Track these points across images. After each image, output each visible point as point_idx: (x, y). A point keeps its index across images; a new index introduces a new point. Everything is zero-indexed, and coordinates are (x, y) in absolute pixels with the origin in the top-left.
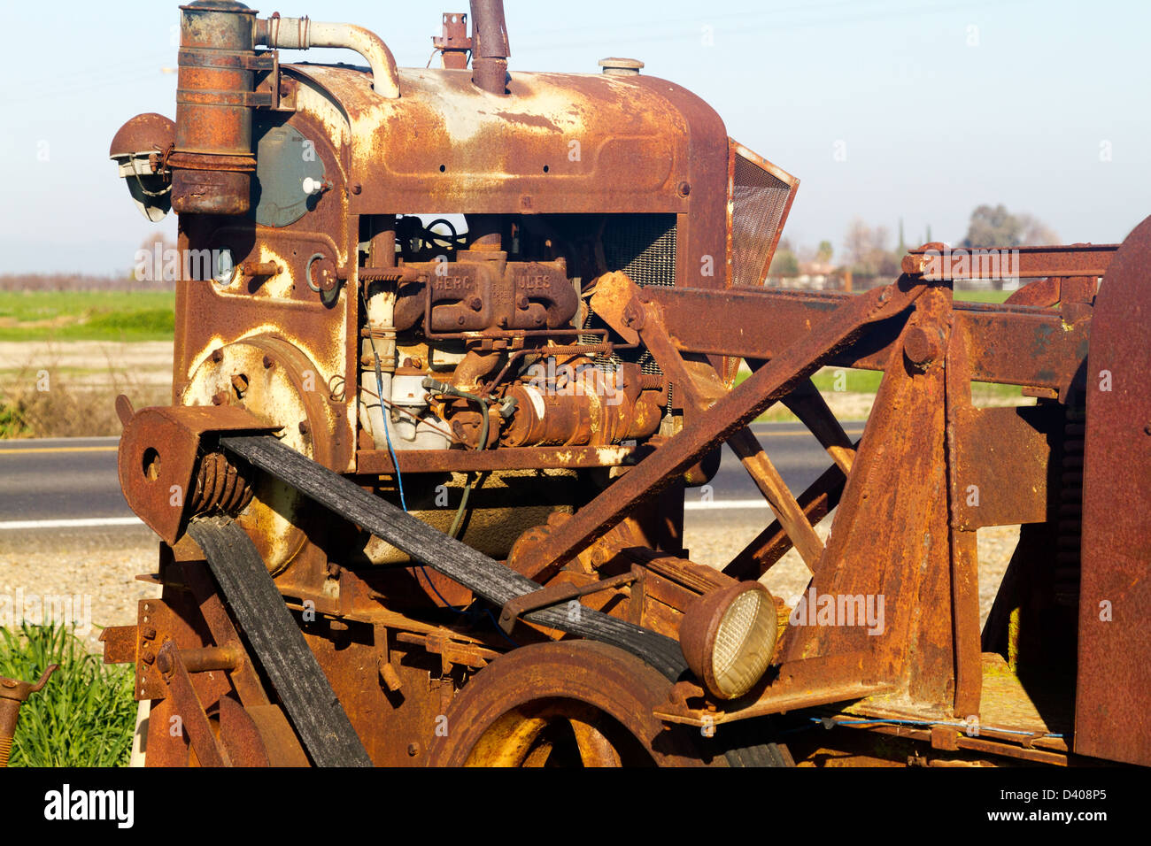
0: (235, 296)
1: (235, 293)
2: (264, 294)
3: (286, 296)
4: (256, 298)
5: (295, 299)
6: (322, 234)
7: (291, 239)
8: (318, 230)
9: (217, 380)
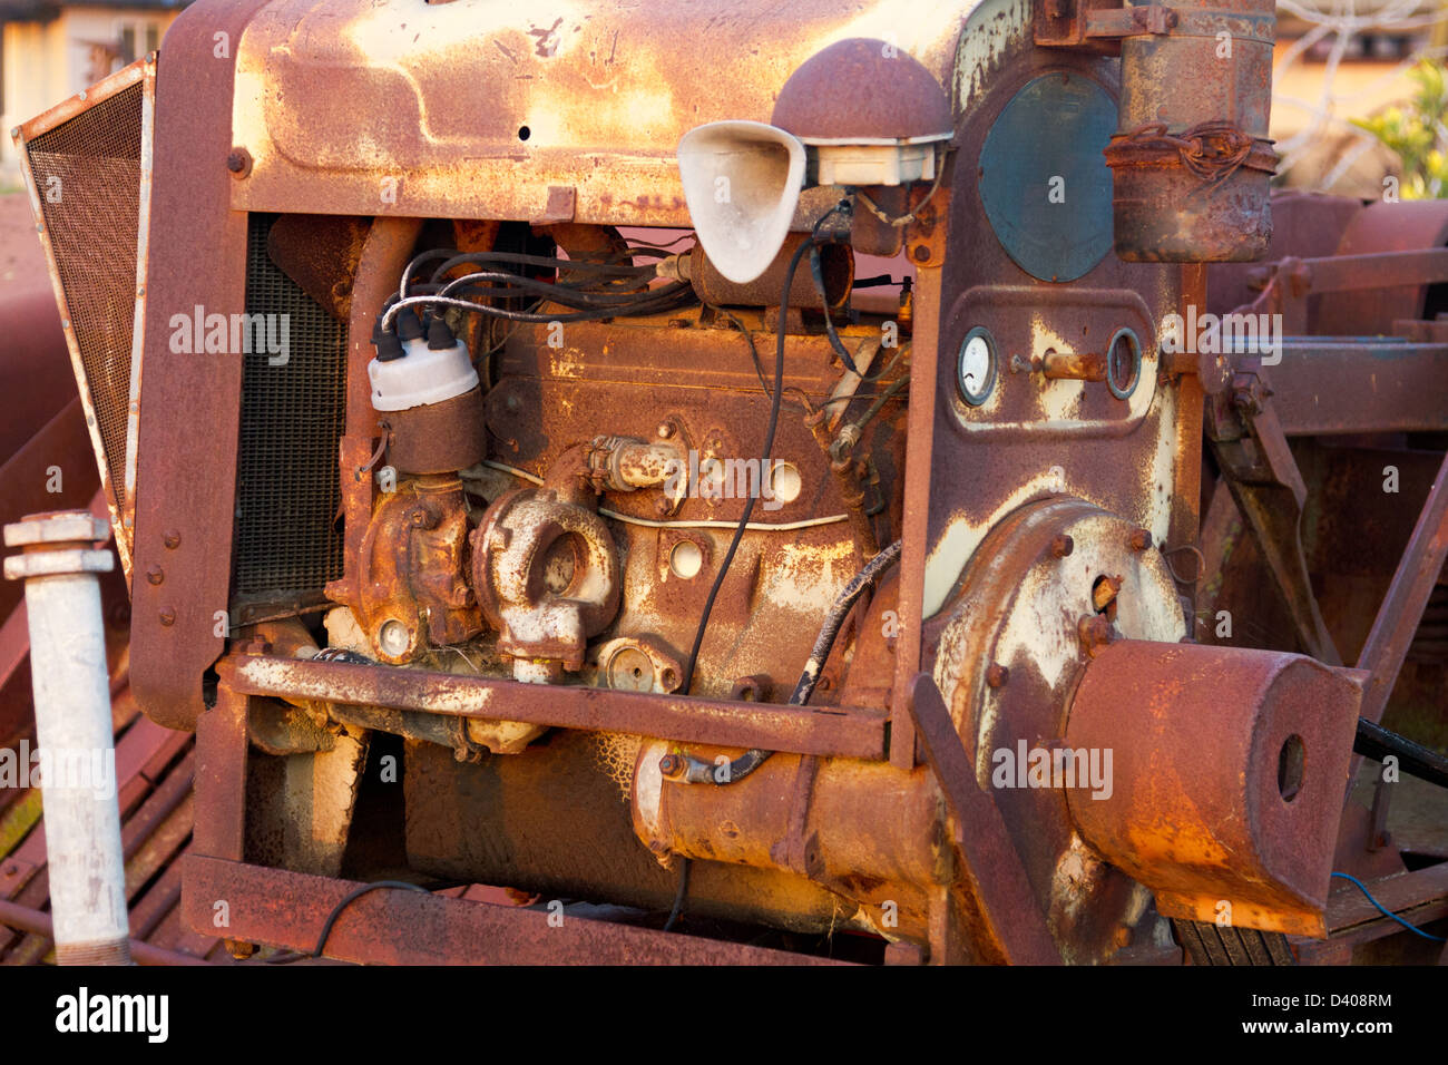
0: (989, 427)
1: (990, 422)
2: (1037, 414)
3: (1072, 415)
4: (1028, 426)
5: (1086, 419)
6: (1128, 292)
7: (1078, 303)
8: (1122, 285)
9: (1060, 597)
